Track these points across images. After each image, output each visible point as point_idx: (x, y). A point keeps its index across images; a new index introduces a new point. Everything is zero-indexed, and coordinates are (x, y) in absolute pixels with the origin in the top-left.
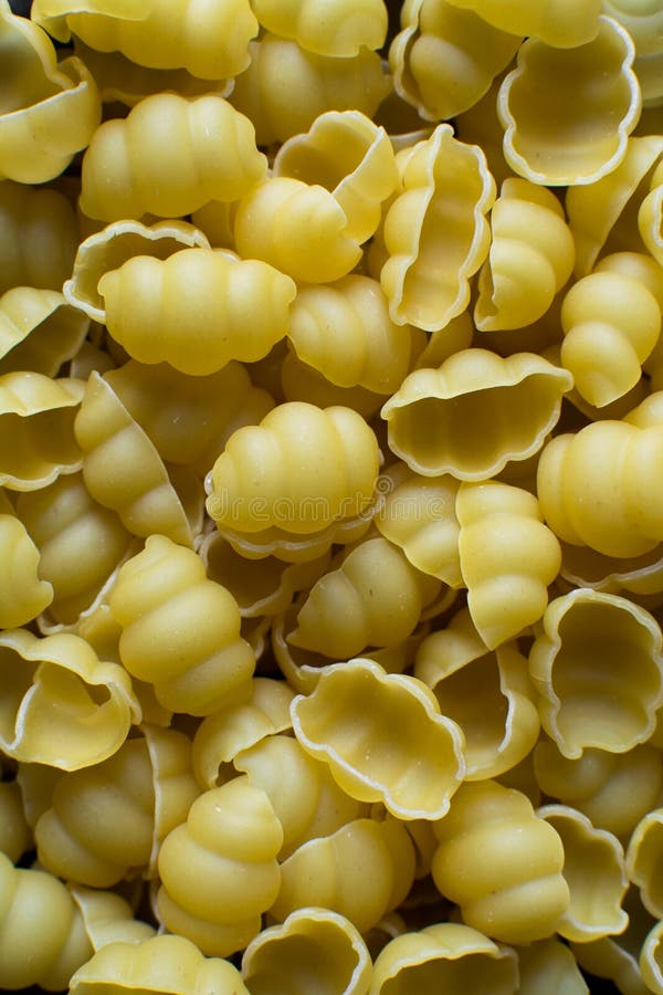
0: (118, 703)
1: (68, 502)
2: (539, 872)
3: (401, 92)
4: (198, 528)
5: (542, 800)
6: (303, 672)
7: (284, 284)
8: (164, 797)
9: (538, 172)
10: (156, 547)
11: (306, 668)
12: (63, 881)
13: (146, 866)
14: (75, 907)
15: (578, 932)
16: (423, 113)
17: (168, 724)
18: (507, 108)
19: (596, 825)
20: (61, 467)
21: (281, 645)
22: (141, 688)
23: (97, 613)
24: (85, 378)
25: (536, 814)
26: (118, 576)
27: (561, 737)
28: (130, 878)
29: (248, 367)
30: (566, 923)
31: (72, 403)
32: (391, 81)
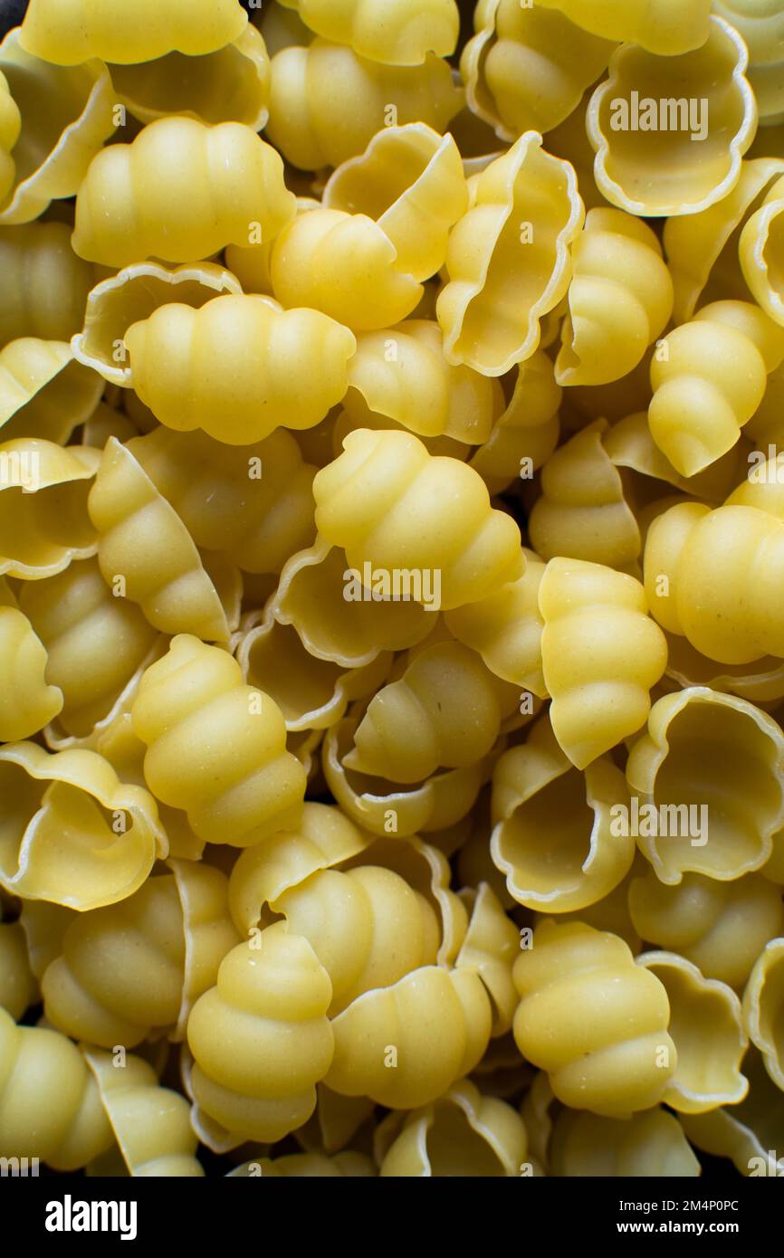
0: (142, 832)
1: (81, 592)
2: (641, 1029)
3: (475, 108)
4: (235, 624)
5: (643, 947)
6: (364, 802)
7: (340, 335)
8: (196, 946)
9: (636, 201)
10: (184, 649)
11: (367, 797)
12: (75, 1041)
13: (174, 1025)
14: (89, 1072)
15: (688, 1102)
16: (501, 132)
17: (198, 856)
18: (598, 126)
19: (707, 975)
20: (75, 550)
21: (335, 768)
22: (169, 816)
23: (114, 723)
24: (100, 445)
25: (637, 964)
26: (139, 682)
27: (658, 857)
28: (153, 1039)
29: (296, 434)
30: (673, 1092)
31: (86, 475)
32: (463, 96)
